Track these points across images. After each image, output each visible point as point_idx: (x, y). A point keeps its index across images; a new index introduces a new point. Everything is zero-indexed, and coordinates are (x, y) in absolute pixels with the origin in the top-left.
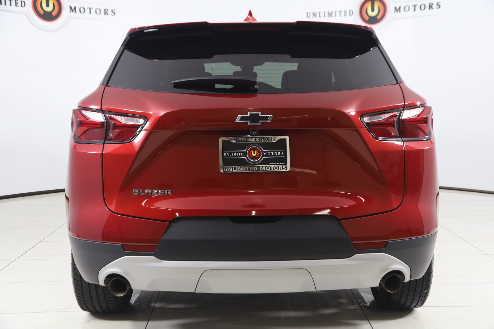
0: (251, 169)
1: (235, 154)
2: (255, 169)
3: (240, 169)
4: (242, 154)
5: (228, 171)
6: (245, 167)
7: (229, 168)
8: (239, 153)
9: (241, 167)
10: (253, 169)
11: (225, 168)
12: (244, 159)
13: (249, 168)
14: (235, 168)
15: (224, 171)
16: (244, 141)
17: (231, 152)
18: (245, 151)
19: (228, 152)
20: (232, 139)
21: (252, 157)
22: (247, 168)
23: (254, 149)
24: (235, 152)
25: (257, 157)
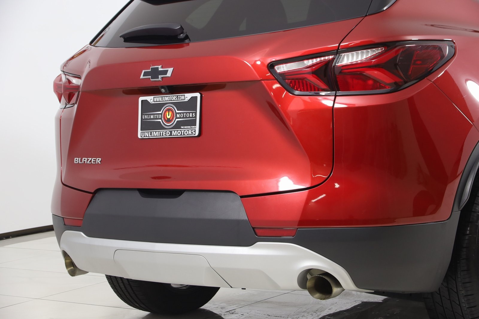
0: (165, 134)
1: (152, 117)
2: (168, 133)
3: (156, 134)
4: (158, 116)
5: (144, 137)
6: (159, 132)
7: (146, 133)
8: (156, 115)
9: (156, 132)
10: (166, 134)
11: (142, 133)
12: (160, 122)
13: (163, 133)
14: (151, 132)
15: (141, 137)
16: (161, 101)
17: (149, 115)
18: (161, 112)
19: (146, 115)
20: (150, 99)
21: (166, 119)
22: (161, 132)
23: (169, 110)
24: (152, 114)
25: (171, 119)
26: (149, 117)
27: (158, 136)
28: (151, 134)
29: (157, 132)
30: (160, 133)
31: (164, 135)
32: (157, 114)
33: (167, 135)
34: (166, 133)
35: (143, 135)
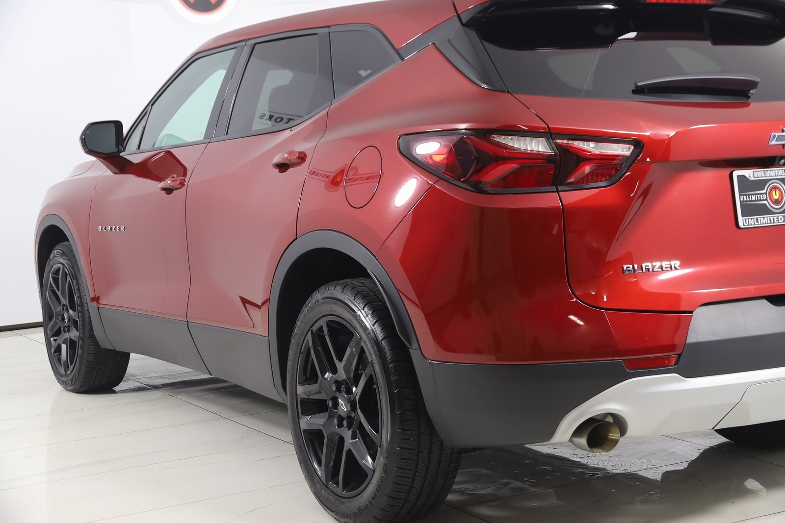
0: (776, 220)
1: (754, 198)
2: (781, 219)
3: (764, 220)
4: (761, 197)
5: (748, 225)
6: (768, 218)
7: (750, 220)
8: (759, 196)
9: (764, 218)
10: (778, 220)
11: (744, 220)
12: (765, 204)
13: (773, 219)
14: (757, 219)
15: (744, 225)
16: (763, 177)
17: (749, 195)
18: (764, 191)
19: (745, 195)
20: (748, 173)
21: (774, 201)
22: (772, 218)
23: (775, 188)
24: (753, 194)
25: (780, 200)
26: (749, 198)
27: (768, 223)
28: (757, 222)
29: (766, 218)
30: (770, 219)
31: (775, 222)
32: (760, 194)
33: (780, 221)
34: (778, 218)
35: (746, 223)
